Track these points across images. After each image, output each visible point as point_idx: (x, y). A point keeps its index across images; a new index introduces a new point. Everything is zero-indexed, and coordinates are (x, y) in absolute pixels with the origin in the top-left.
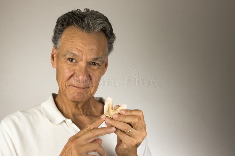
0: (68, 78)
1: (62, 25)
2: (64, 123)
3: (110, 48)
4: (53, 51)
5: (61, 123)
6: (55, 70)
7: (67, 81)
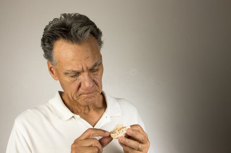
0: (76, 90)
1: (49, 42)
2: (73, 118)
3: (100, 43)
4: (49, 66)
5: (71, 118)
6: (58, 82)
7: (76, 93)
